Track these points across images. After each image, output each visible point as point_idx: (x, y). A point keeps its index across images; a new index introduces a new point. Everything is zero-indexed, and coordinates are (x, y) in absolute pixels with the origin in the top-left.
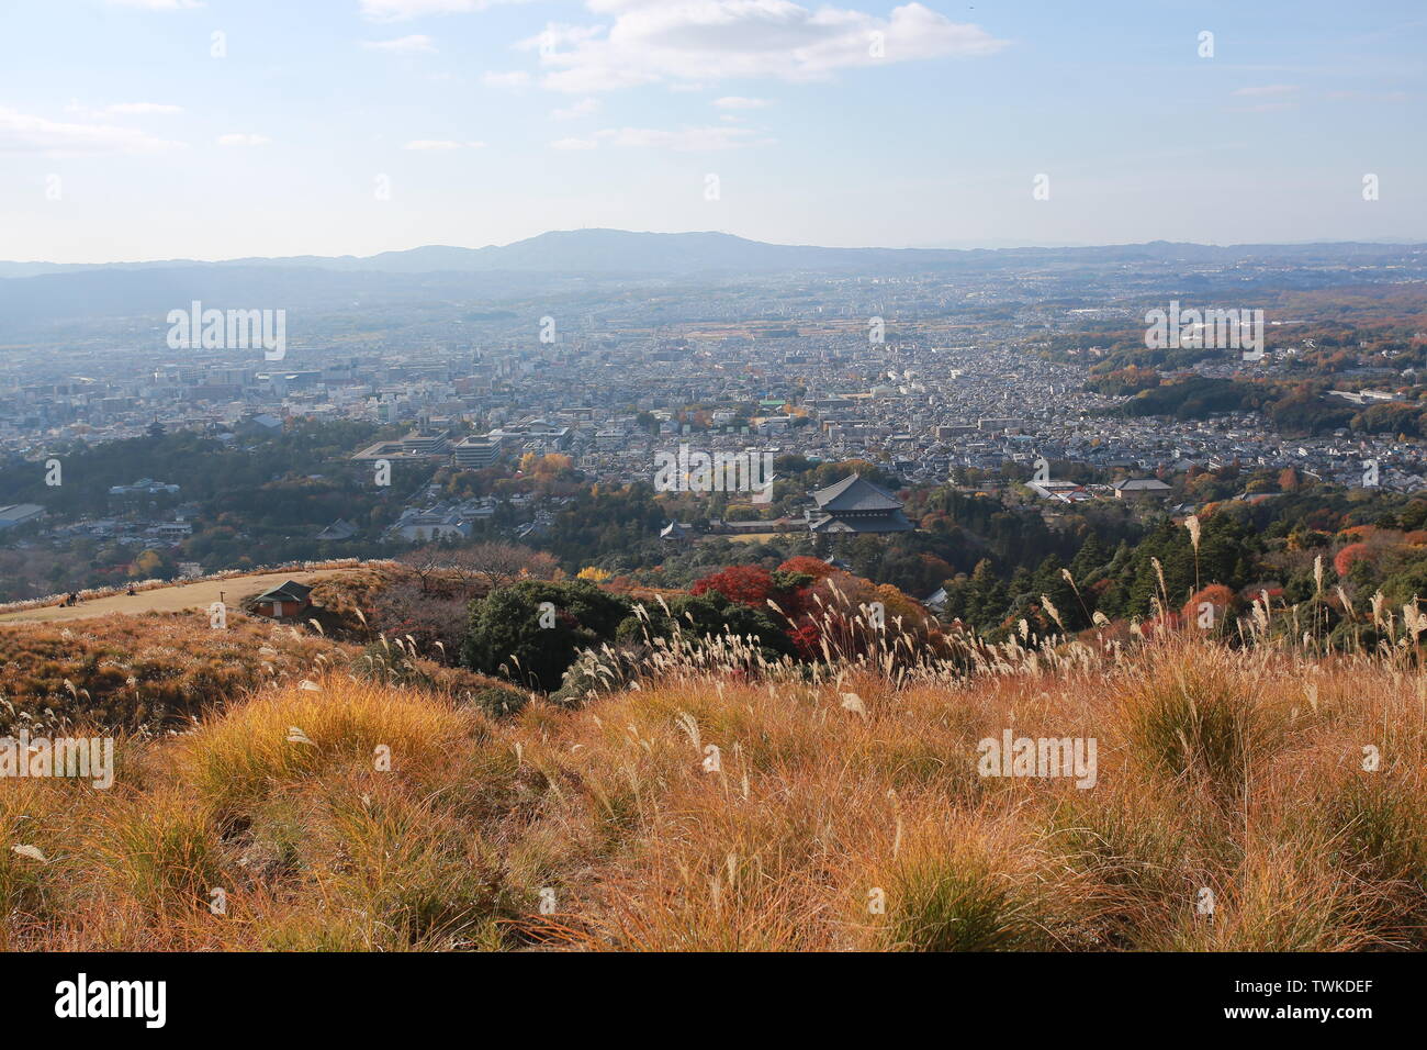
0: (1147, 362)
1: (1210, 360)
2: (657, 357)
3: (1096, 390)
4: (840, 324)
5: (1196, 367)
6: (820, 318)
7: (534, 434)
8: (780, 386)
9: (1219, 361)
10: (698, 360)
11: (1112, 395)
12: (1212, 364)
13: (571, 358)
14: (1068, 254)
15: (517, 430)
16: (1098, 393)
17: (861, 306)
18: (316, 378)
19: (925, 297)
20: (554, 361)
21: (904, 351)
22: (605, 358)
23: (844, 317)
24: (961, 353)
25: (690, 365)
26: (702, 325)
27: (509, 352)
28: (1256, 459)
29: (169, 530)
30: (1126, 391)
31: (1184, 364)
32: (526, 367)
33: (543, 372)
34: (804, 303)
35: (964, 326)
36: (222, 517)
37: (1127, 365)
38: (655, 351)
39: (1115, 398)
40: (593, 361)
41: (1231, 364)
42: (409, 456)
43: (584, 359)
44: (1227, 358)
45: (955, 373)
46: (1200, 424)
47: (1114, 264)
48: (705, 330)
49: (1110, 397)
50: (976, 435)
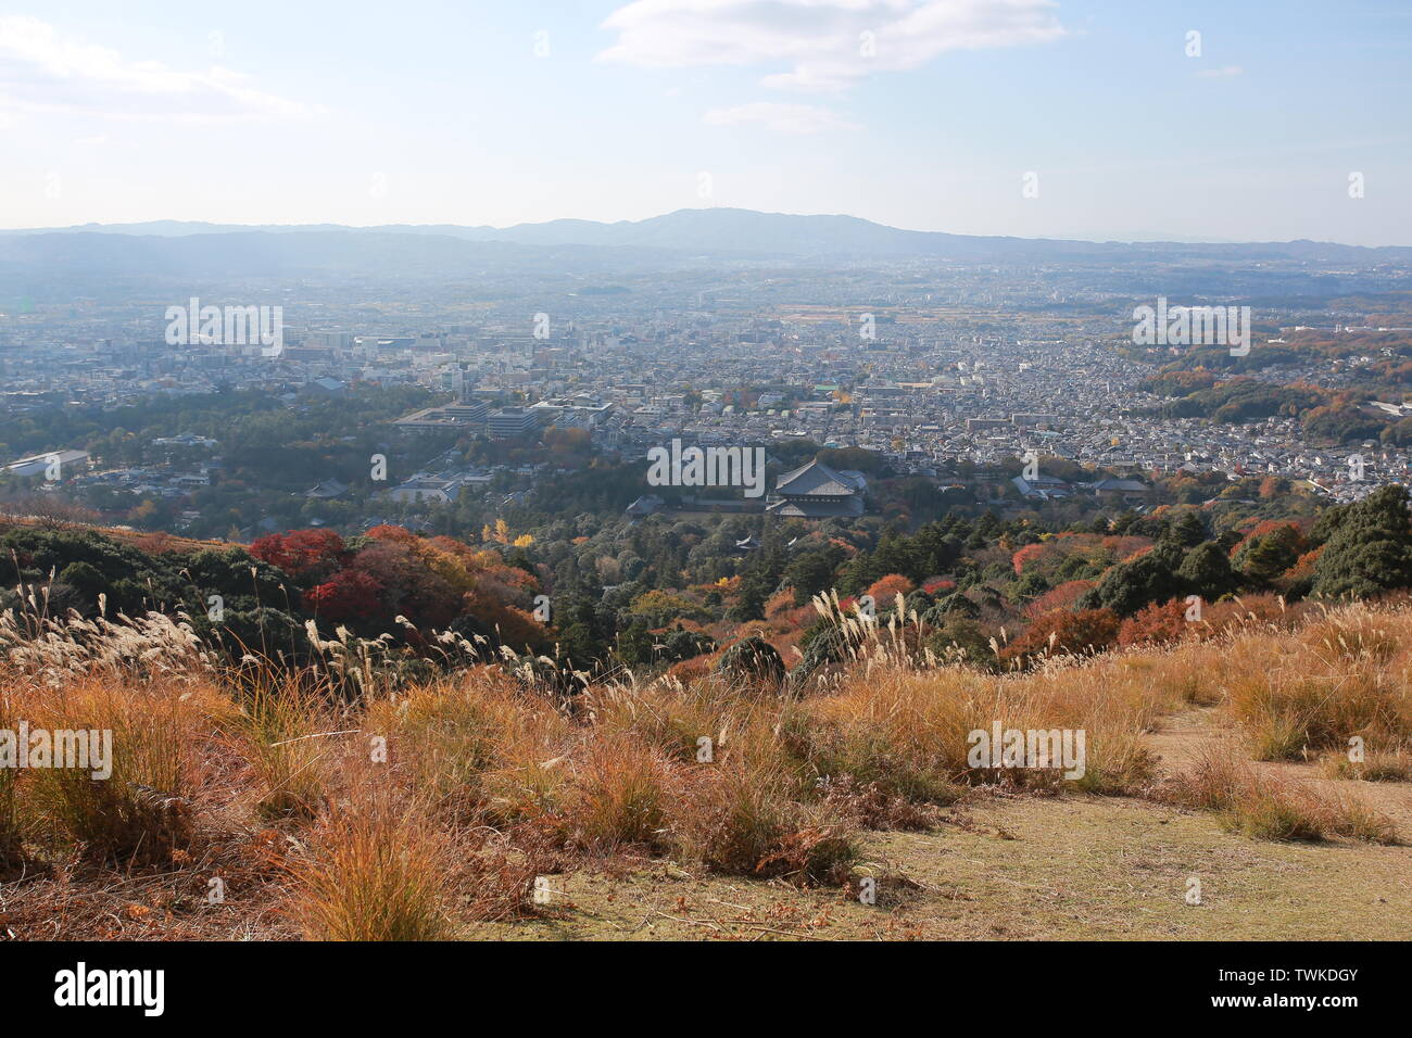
0: (1217, 364)
1: (1281, 365)
2: (742, 338)
3: (1150, 390)
4: (942, 312)
5: (1266, 371)
6: (926, 305)
7: (576, 408)
8: (845, 372)
9: (1289, 366)
10: (781, 343)
11: (1165, 396)
12: (1282, 369)
13: (661, 335)
14: (1202, 250)
15: (561, 403)
16: (1152, 393)
17: (970, 295)
18: (408, 343)
19: (1038, 288)
20: (643, 338)
21: (989, 342)
22: (692, 336)
23: (950, 306)
24: (1045, 346)
25: (771, 347)
26: (807, 308)
27: (603, 327)
28: (1266, 466)
29: (189, 481)
30: (1180, 392)
31: (1253, 368)
32: (612, 342)
33: (628, 348)
34: (916, 290)
35: (1063, 320)
36: (239, 471)
37: (1198, 365)
38: (744, 332)
39: (1167, 398)
40: (681, 339)
41: (1302, 370)
42: (448, 423)
43: (672, 336)
44: (1299, 363)
45: (1024, 366)
46: (1233, 429)
47: (1248, 262)
48: (805, 313)
49: (1163, 398)
50: (1004, 429)
